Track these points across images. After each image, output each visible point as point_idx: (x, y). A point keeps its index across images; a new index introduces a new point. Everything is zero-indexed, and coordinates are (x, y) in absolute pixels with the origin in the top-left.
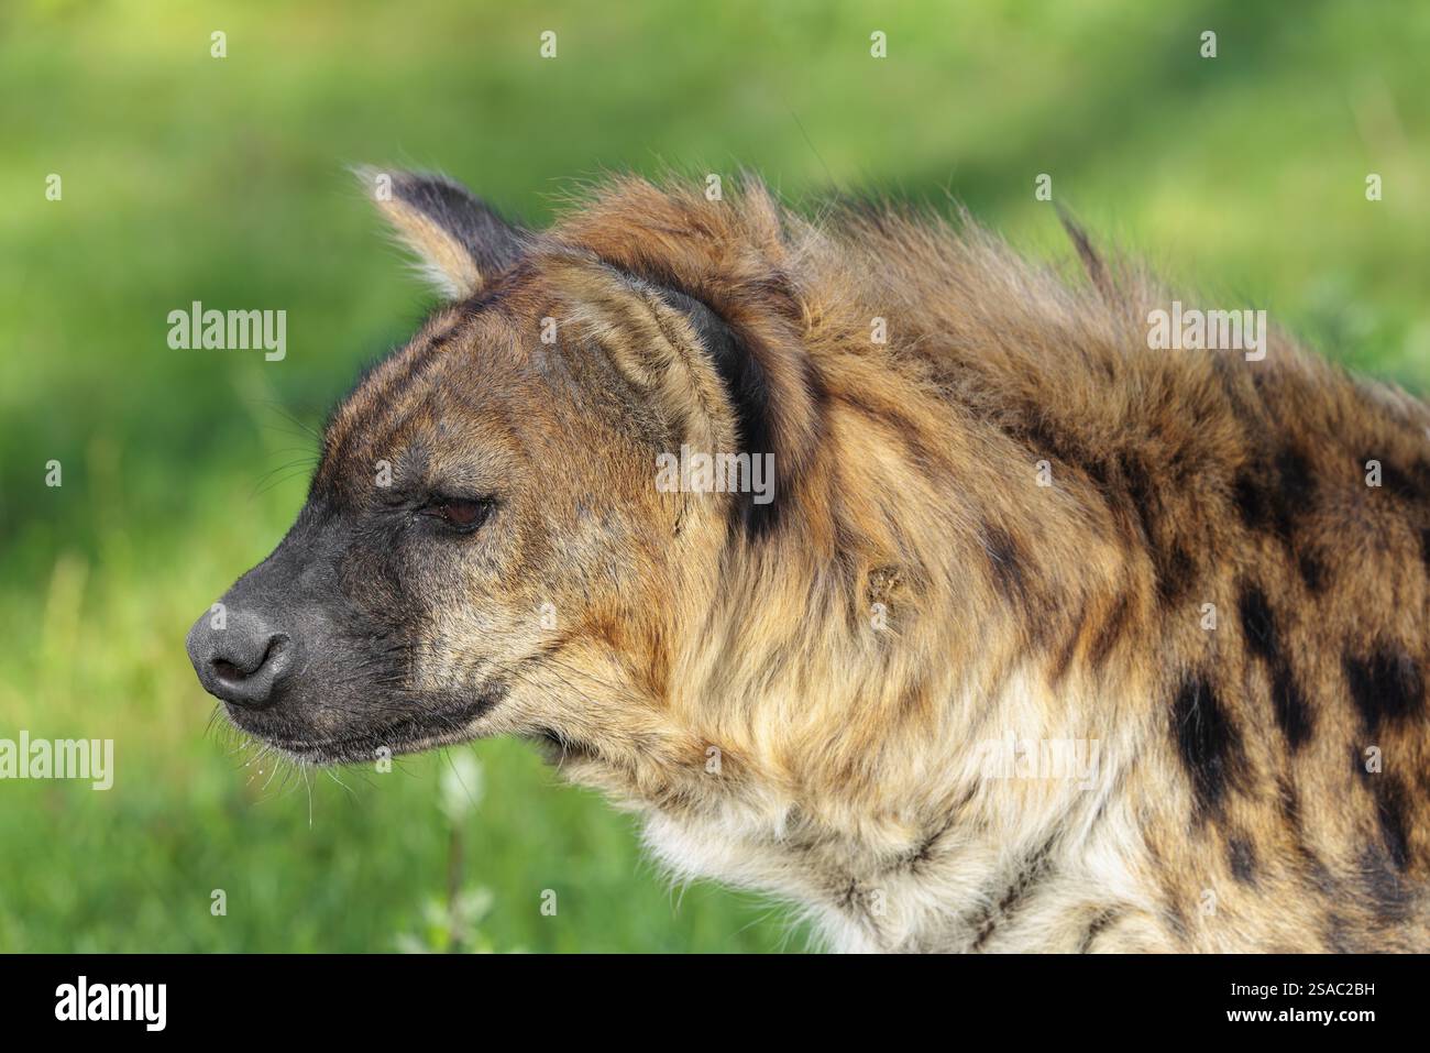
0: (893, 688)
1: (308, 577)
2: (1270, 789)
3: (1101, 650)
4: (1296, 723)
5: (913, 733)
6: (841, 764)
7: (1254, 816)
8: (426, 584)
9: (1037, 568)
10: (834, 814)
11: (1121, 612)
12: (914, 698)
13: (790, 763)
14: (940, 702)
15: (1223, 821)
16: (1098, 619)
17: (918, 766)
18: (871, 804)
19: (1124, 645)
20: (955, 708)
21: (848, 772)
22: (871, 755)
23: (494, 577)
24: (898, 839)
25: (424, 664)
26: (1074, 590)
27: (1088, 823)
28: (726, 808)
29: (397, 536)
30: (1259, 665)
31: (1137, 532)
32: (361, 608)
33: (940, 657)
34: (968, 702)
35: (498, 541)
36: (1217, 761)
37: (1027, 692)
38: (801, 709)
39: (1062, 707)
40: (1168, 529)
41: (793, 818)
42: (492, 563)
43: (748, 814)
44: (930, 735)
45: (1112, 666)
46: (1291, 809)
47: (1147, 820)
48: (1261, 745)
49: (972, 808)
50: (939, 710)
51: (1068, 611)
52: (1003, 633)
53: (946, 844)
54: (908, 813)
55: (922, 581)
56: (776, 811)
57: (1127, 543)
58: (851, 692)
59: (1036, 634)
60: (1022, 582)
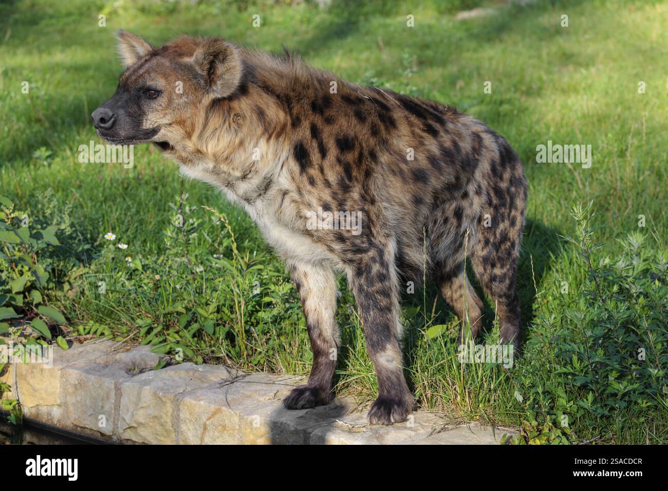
0: (237, 141)
1: (120, 103)
2: (316, 167)
3: (278, 136)
4: (323, 152)
5: (241, 150)
6: (225, 157)
7: (314, 172)
8: (145, 108)
9: (268, 116)
10: (224, 167)
11: (284, 128)
12: (241, 143)
13: (214, 156)
14: (247, 144)
15: (307, 173)
16: (278, 129)
17: (243, 158)
18: (232, 166)
19: (283, 136)
20: (249, 146)
21: (227, 159)
22: (232, 156)
23: (160, 108)
24: (238, 174)
25: (144, 124)
26: (274, 121)
27: (278, 171)
28: (200, 163)
29: (139, 98)
30: (314, 140)
31: (287, 110)
32: (132, 111)
33: (247, 135)
34: (252, 144)
35: (163, 100)
36: (304, 161)
37: (263, 142)
38: (218, 144)
39: (269, 147)
40: (295, 111)
41: (215, 167)
42: (160, 105)
43: (204, 164)
44: (245, 151)
45: (281, 139)
46: (322, 170)
47: (291, 173)
48: (315, 156)
49: (254, 168)
50: (246, 146)
51: (273, 126)
52: (260, 130)
53: (249, 176)
54: (240, 169)
55: (244, 117)
56: (211, 165)
57: (286, 113)
58: (229, 140)
59: (266, 130)
60: (264, 119)
